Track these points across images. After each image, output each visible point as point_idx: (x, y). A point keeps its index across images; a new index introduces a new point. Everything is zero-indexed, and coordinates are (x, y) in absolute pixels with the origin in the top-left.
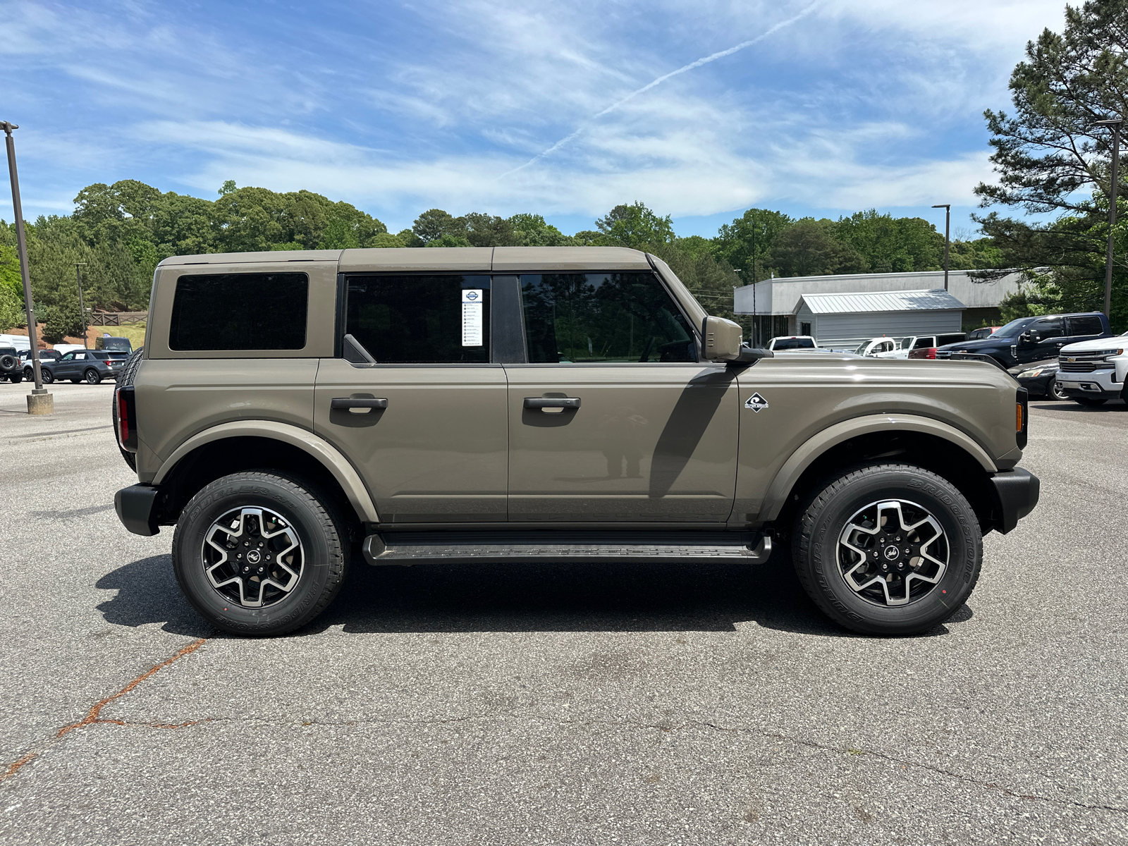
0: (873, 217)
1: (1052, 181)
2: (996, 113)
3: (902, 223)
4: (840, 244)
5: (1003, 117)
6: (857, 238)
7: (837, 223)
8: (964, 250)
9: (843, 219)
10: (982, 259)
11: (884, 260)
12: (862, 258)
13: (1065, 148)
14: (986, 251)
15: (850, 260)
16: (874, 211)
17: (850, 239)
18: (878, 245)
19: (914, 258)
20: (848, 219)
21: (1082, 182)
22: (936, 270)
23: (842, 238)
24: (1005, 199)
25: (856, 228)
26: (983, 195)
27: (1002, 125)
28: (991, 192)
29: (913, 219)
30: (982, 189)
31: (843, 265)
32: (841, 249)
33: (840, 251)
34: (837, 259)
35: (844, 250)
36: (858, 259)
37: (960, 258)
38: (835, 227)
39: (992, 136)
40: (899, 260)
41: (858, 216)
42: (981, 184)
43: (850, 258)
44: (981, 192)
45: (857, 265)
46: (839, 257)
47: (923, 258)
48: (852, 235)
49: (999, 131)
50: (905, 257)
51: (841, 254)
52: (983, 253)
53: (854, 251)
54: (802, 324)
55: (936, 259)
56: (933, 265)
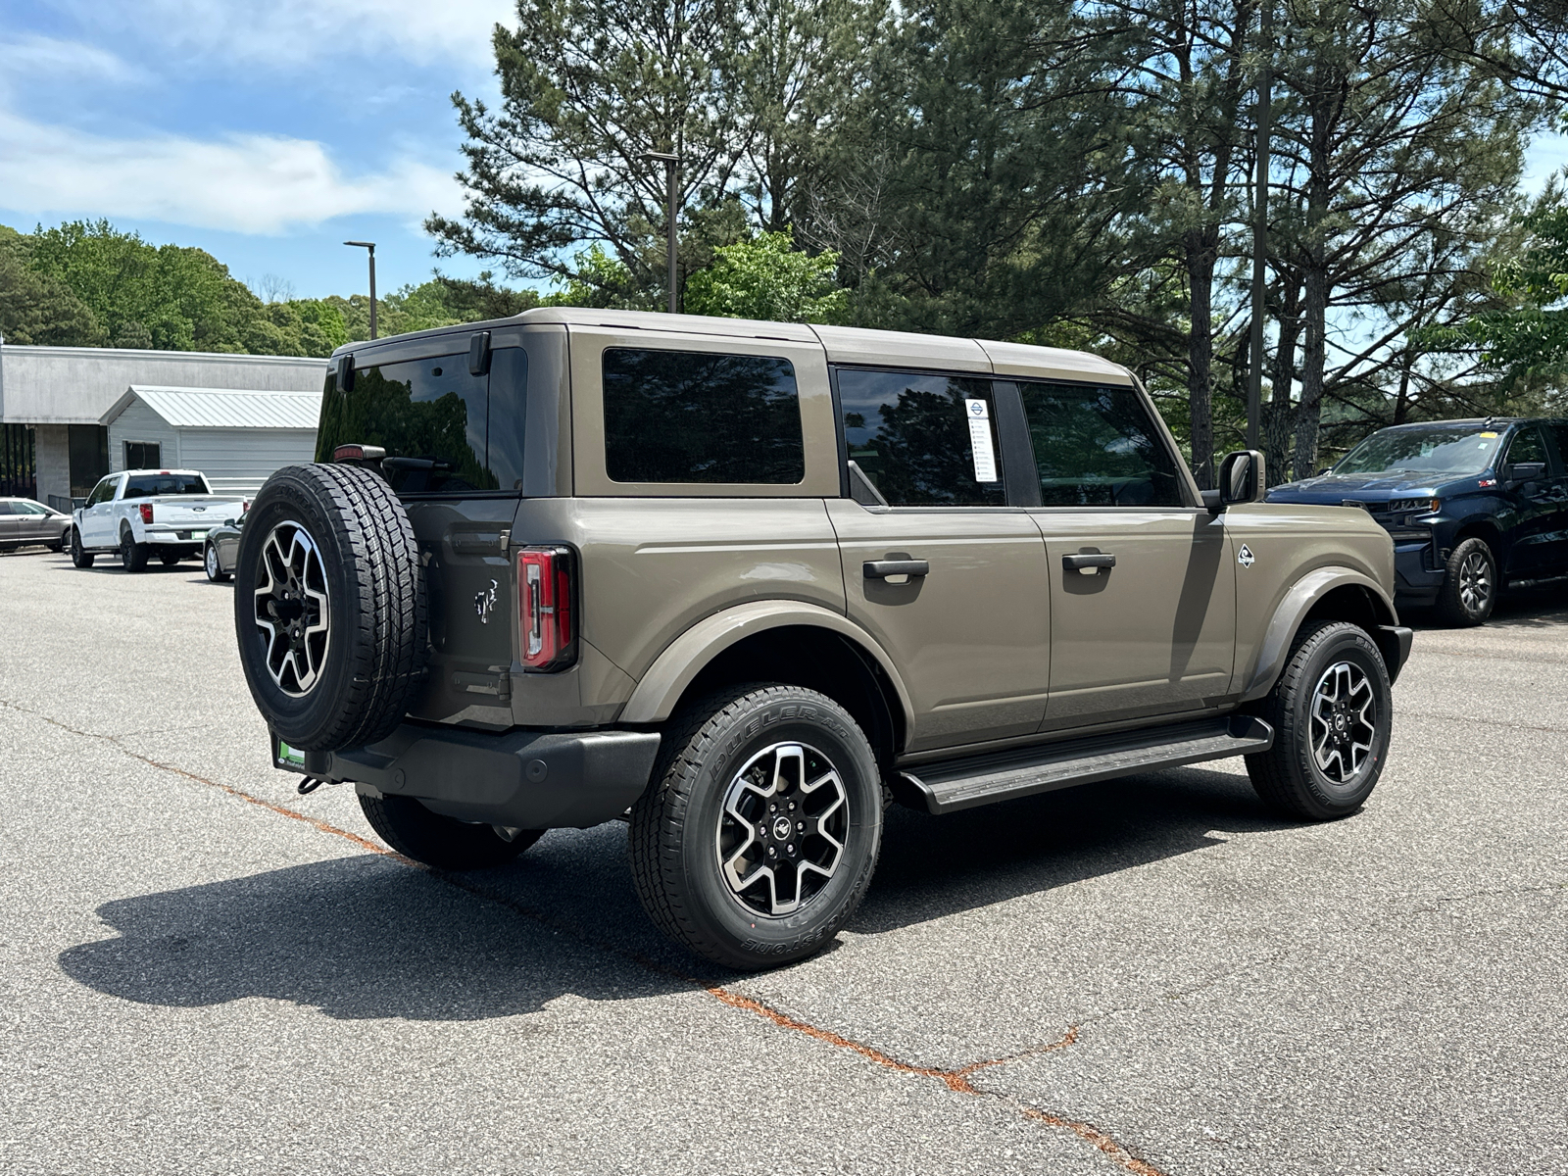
0: (106, 235)
1: (540, 228)
2: (471, 103)
3: (169, 253)
4: (44, 282)
5: (482, 110)
6: (76, 274)
7: (31, 238)
8: (282, 316)
9: (46, 230)
10: (316, 338)
11: (134, 322)
12: (91, 315)
13: (571, 180)
14: (320, 324)
15: (67, 315)
16: (106, 223)
17: (63, 275)
18: (120, 292)
19: (195, 324)
20: (54, 233)
21: (584, 238)
22: (236, 350)
23: (44, 267)
24: (472, 247)
25: (75, 252)
26: (440, 235)
27: (480, 122)
28: (454, 231)
29: (189, 250)
30: (437, 226)
31: (52, 326)
32: (45, 291)
33: (44, 296)
34: (39, 313)
35: (51, 294)
36: (83, 316)
37: (277, 333)
38: (26, 245)
39: (464, 137)
40: (165, 325)
41: (77, 229)
42: (435, 215)
43: (65, 312)
44: (437, 230)
45: (81, 328)
46: (43, 309)
47: (212, 327)
48: (66, 266)
49: (476, 133)
50: (177, 320)
51: (47, 302)
52: (315, 326)
53: (75, 300)
54: (128, 444)
55: (233, 330)
56: (229, 340)
